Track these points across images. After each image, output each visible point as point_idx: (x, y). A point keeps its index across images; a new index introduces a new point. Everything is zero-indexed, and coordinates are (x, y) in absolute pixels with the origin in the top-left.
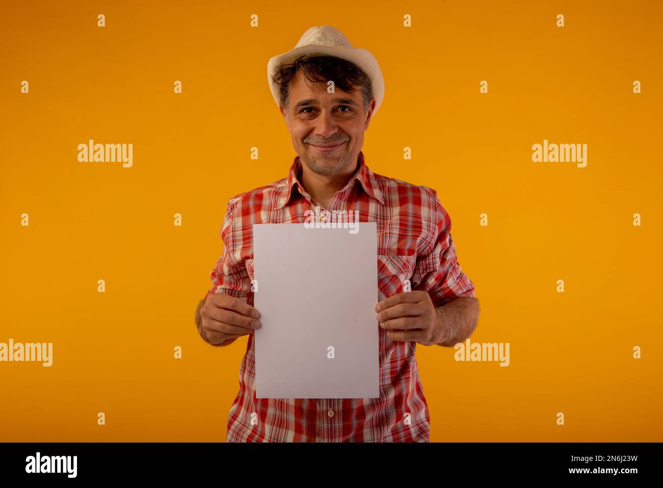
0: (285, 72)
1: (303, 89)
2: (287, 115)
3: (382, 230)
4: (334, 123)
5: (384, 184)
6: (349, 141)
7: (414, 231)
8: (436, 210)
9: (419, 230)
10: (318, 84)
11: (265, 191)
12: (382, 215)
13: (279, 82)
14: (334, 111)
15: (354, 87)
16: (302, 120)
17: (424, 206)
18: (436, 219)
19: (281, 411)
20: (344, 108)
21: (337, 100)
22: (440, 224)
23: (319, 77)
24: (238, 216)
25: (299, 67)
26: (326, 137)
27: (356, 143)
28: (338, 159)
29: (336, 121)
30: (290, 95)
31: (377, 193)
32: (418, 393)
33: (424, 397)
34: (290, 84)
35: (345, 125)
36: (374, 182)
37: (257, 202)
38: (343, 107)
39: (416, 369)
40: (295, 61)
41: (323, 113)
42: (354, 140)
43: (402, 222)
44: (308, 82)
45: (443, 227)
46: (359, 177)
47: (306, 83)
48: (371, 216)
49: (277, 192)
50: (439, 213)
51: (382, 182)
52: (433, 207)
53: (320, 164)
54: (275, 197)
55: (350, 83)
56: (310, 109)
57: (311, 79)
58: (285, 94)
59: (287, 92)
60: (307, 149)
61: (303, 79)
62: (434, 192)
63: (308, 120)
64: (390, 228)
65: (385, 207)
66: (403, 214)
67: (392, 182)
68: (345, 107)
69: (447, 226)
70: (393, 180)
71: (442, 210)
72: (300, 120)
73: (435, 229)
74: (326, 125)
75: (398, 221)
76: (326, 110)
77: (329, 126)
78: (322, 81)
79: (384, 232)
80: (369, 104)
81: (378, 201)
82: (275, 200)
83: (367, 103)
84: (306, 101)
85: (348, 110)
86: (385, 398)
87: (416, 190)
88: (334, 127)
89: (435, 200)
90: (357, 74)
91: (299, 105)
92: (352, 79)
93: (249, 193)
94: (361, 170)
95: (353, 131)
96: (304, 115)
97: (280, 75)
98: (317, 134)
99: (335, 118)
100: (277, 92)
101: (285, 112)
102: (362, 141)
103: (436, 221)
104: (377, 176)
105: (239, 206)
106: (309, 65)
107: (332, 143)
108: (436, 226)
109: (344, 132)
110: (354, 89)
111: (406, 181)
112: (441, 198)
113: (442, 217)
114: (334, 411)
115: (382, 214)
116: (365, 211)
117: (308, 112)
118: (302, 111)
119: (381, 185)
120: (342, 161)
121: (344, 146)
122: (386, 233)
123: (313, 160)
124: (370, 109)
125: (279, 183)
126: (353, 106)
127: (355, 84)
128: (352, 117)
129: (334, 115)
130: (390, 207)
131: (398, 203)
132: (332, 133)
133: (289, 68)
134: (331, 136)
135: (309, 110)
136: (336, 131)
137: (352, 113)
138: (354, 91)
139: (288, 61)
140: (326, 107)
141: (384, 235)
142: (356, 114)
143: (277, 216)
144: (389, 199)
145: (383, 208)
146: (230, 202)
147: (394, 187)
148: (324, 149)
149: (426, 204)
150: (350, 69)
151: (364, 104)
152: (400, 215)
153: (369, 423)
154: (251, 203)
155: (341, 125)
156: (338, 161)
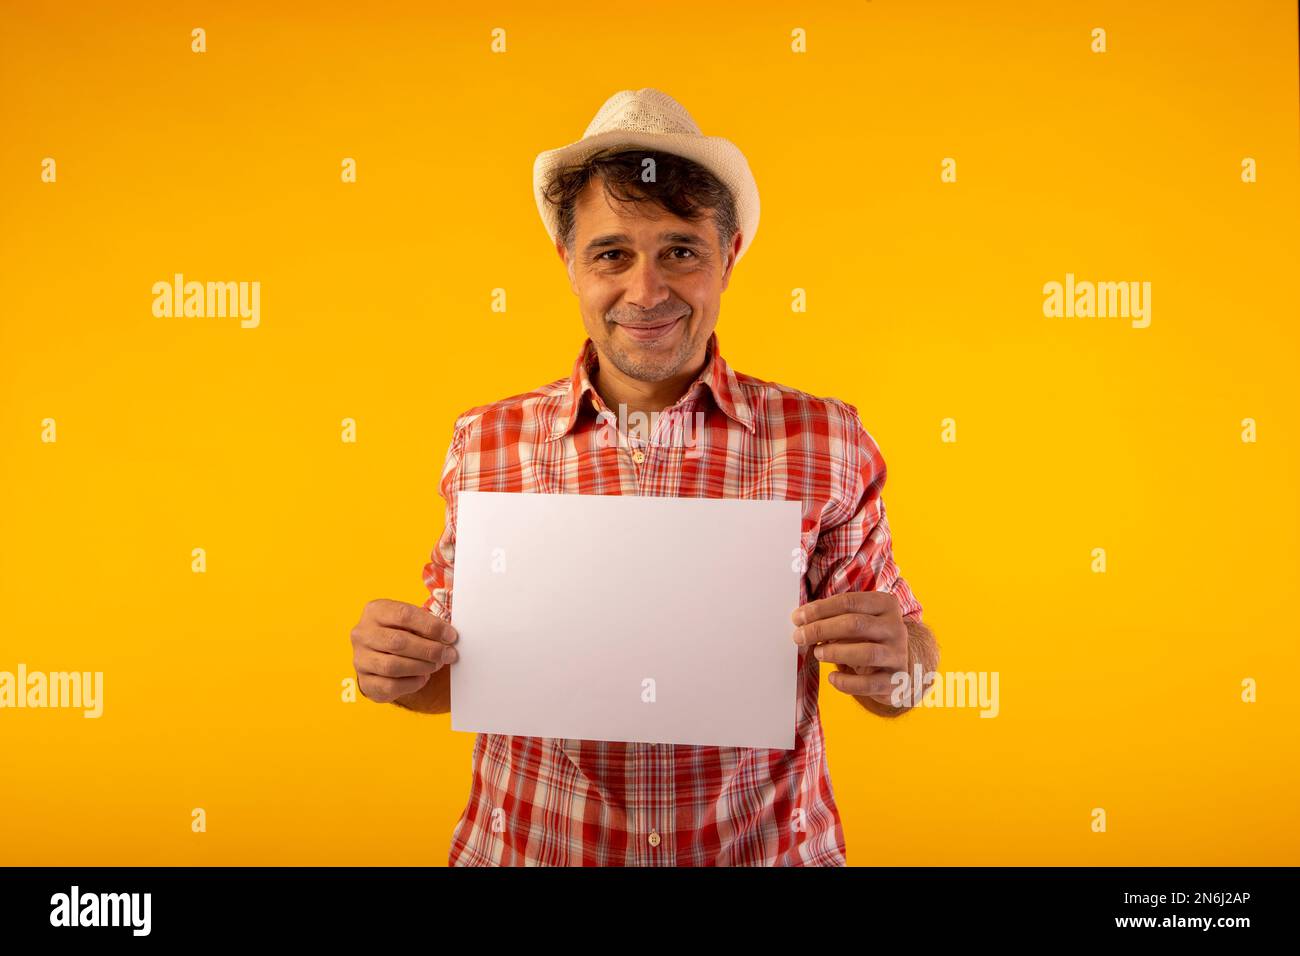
0: (566, 180)
1: (603, 214)
2: (572, 262)
3: (753, 483)
4: (662, 282)
5: (756, 394)
6: (691, 316)
7: (816, 485)
8: (857, 444)
9: (826, 483)
10: (631, 205)
11: (527, 404)
12: (752, 454)
13: (557, 198)
14: (662, 256)
15: (702, 210)
16: (602, 275)
17: (835, 436)
18: (857, 462)
19: (557, 832)
20: (681, 252)
21: (667, 235)
22: (865, 471)
23: (634, 191)
24: (473, 450)
25: (595, 170)
26: (647, 308)
27: (704, 318)
28: (670, 350)
29: (669, 277)
30: (576, 224)
31: (742, 412)
32: (822, 796)
33: (834, 805)
34: (577, 204)
35: (683, 286)
36: (736, 390)
37: (511, 425)
38: (679, 249)
39: (819, 750)
40: (587, 160)
41: (641, 261)
42: (699, 314)
43: (793, 467)
44: (611, 200)
45: (873, 478)
46: (709, 379)
47: (609, 204)
48: (733, 456)
49: (551, 407)
50: (862, 450)
51: (752, 390)
52: (851, 437)
53: (634, 360)
54: (547, 417)
55: (694, 203)
56: (616, 253)
57: (619, 196)
58: (568, 221)
59: (572, 218)
60: (610, 333)
61: (603, 195)
62: (853, 409)
63: (612, 273)
64: (768, 480)
65: (758, 439)
66: (794, 453)
67: (772, 390)
68: (684, 250)
69: (880, 474)
70: (772, 385)
71: (869, 444)
72: (596, 274)
73: (856, 482)
74: (646, 285)
75: (785, 467)
76: (647, 256)
77: (651, 286)
78: (639, 200)
79: (758, 488)
80: (730, 241)
81: (745, 427)
82: (547, 421)
83: (725, 240)
84: (608, 238)
85: (690, 256)
86: (758, 807)
87: (817, 405)
88: (661, 289)
89: (856, 423)
90: (707, 185)
91: (595, 244)
92: (698, 196)
93: (496, 406)
94: (712, 366)
95: (699, 296)
96: (604, 265)
97: (557, 185)
98: (631, 303)
99: (665, 271)
100: (551, 216)
101: (566, 254)
102: (716, 313)
103: (857, 465)
104: (741, 378)
105: (477, 431)
106: (613, 168)
107: (659, 320)
108: (859, 474)
109: (683, 300)
110: (701, 215)
111: (796, 388)
112: (867, 421)
113: (869, 457)
114: (660, 835)
115: (752, 452)
116: (720, 446)
117: (611, 257)
118: (601, 256)
119: (750, 396)
120: (677, 355)
121: (681, 325)
122: (761, 490)
123: (620, 354)
124: (733, 250)
125: (553, 387)
126: (699, 248)
127: (703, 204)
128: (697, 270)
129: (664, 266)
130: (767, 438)
131: (783, 431)
132: (657, 300)
133: (575, 173)
134: (657, 305)
135: (614, 255)
136: (665, 296)
137: (698, 261)
138: (700, 218)
139: (573, 159)
140: (645, 249)
141: (758, 493)
142: (705, 263)
143: (550, 453)
144: (766, 424)
145: (755, 440)
146: (459, 423)
147: (776, 400)
148: (644, 333)
149: (838, 433)
150: (694, 175)
151: (721, 244)
152: (788, 455)
153: (727, 854)
154: (499, 427)
155: (676, 285)
156: (670, 356)
